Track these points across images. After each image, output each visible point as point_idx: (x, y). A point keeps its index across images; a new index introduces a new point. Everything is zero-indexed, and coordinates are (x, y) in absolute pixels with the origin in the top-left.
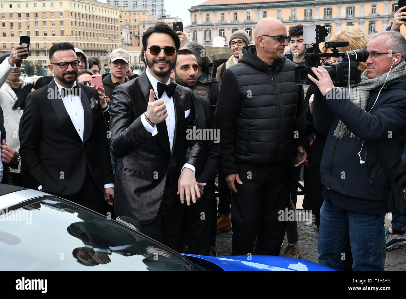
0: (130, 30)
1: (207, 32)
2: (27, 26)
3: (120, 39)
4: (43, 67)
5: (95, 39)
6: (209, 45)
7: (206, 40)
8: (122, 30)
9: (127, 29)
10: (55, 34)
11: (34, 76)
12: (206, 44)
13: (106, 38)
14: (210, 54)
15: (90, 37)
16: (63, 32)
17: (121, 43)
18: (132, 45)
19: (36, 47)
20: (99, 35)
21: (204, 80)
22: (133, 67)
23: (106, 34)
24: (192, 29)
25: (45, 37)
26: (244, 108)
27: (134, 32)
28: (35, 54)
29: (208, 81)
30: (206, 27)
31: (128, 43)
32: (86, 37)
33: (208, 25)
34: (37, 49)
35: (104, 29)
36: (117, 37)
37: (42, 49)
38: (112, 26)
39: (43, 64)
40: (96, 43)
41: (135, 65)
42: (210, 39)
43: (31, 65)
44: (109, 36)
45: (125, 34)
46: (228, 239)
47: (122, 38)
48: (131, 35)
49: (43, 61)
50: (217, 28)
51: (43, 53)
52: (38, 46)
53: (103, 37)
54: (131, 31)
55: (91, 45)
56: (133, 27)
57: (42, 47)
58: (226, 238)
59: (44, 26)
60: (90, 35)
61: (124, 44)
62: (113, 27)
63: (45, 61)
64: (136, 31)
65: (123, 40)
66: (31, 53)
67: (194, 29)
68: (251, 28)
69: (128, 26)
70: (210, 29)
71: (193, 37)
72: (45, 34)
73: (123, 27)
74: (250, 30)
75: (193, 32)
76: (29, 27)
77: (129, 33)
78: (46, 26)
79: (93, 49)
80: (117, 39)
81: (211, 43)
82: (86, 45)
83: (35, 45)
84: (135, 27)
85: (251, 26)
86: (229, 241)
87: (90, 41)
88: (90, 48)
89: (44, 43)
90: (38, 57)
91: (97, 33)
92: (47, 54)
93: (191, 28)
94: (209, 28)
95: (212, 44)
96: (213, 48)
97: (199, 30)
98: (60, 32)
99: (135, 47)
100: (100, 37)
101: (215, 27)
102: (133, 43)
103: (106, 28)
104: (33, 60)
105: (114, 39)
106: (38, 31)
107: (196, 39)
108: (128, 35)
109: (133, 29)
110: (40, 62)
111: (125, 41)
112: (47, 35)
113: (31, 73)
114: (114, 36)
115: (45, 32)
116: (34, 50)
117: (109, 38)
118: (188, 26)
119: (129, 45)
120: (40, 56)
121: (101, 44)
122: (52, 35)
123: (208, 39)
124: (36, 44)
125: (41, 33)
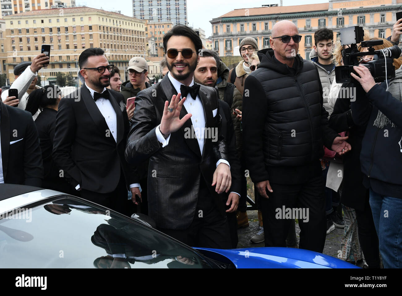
0: (156, 41)
1: (228, 42)
2: (58, 40)
3: (147, 51)
4: (74, 78)
5: (123, 51)
6: (230, 55)
7: (227, 49)
8: (148, 42)
9: (153, 41)
10: (85, 47)
11: (66, 86)
12: (227, 53)
13: (133, 50)
14: (230, 62)
15: (118, 49)
16: (93, 45)
17: (147, 54)
18: (157, 56)
19: (67, 59)
20: (126, 47)
21: (219, 85)
22: (158, 76)
23: (133, 46)
24: (214, 40)
25: (75, 50)
26: (272, 113)
27: (159, 43)
28: (66, 66)
29: (223, 86)
30: (227, 37)
31: (154, 54)
32: (114, 49)
33: (228, 36)
34: (68, 61)
35: (131, 42)
36: (144, 48)
37: (72, 61)
38: (138, 39)
39: (74, 76)
40: (124, 54)
41: (161, 75)
42: (231, 48)
43: (63, 77)
44: (136, 48)
45: (151, 46)
46: (245, 235)
47: (148, 49)
48: (157, 46)
49: (74, 72)
50: (237, 39)
51: (74, 65)
52: (69, 58)
53: (130, 49)
54: (156, 43)
55: (119, 57)
56: (158, 39)
57: (72, 59)
58: (243, 233)
59: (74, 39)
60: (118, 47)
61: (150, 55)
62: (140, 40)
63: (76, 72)
64: (161, 43)
65: (149, 51)
66: (62, 65)
67: (216, 40)
68: (269, 37)
69: (154, 38)
70: (231, 40)
71: (215, 47)
72: (75, 47)
73: (149, 39)
74: (268, 40)
75: (215, 42)
76: (61, 41)
77: (155, 45)
78: (76, 39)
79: (121, 60)
80: (143, 51)
81: (232, 52)
82: (114, 57)
83: (66, 58)
84: (160, 39)
85: (269, 36)
86: (246, 236)
87: (118, 53)
88: (118, 59)
89: (75, 56)
90: (69, 68)
91: (124, 45)
92: (77, 66)
93: (212, 39)
94: (229, 38)
95: (233, 54)
96: (233, 57)
97: (220, 40)
98: (90, 45)
99: (161, 57)
100: (128, 49)
101: (235, 37)
102: (159, 54)
103: (133, 40)
104: (64, 71)
105: (140, 51)
106: (69, 45)
107: (217, 49)
108: (153, 47)
109: (159, 41)
110: (71, 73)
111: (151, 53)
112: (77, 47)
113: (63, 84)
114: (140, 48)
115: (75, 46)
116: (65, 62)
117: (136, 49)
118: (210, 37)
119: (154, 56)
120: (71, 68)
121: (128, 55)
122: (82, 48)
123: (229, 49)
124: (67, 56)
125: (71, 47)
